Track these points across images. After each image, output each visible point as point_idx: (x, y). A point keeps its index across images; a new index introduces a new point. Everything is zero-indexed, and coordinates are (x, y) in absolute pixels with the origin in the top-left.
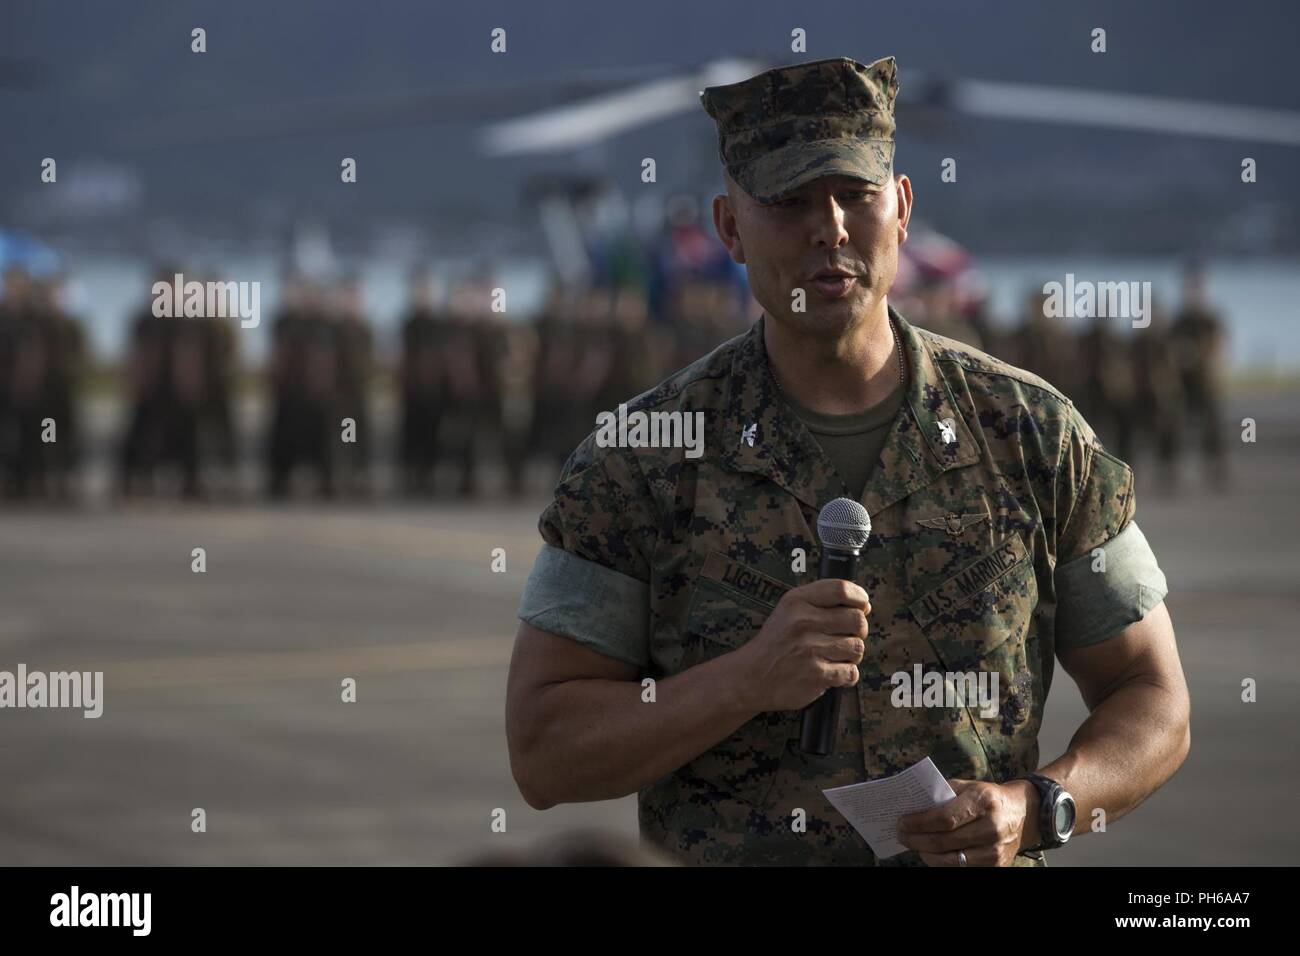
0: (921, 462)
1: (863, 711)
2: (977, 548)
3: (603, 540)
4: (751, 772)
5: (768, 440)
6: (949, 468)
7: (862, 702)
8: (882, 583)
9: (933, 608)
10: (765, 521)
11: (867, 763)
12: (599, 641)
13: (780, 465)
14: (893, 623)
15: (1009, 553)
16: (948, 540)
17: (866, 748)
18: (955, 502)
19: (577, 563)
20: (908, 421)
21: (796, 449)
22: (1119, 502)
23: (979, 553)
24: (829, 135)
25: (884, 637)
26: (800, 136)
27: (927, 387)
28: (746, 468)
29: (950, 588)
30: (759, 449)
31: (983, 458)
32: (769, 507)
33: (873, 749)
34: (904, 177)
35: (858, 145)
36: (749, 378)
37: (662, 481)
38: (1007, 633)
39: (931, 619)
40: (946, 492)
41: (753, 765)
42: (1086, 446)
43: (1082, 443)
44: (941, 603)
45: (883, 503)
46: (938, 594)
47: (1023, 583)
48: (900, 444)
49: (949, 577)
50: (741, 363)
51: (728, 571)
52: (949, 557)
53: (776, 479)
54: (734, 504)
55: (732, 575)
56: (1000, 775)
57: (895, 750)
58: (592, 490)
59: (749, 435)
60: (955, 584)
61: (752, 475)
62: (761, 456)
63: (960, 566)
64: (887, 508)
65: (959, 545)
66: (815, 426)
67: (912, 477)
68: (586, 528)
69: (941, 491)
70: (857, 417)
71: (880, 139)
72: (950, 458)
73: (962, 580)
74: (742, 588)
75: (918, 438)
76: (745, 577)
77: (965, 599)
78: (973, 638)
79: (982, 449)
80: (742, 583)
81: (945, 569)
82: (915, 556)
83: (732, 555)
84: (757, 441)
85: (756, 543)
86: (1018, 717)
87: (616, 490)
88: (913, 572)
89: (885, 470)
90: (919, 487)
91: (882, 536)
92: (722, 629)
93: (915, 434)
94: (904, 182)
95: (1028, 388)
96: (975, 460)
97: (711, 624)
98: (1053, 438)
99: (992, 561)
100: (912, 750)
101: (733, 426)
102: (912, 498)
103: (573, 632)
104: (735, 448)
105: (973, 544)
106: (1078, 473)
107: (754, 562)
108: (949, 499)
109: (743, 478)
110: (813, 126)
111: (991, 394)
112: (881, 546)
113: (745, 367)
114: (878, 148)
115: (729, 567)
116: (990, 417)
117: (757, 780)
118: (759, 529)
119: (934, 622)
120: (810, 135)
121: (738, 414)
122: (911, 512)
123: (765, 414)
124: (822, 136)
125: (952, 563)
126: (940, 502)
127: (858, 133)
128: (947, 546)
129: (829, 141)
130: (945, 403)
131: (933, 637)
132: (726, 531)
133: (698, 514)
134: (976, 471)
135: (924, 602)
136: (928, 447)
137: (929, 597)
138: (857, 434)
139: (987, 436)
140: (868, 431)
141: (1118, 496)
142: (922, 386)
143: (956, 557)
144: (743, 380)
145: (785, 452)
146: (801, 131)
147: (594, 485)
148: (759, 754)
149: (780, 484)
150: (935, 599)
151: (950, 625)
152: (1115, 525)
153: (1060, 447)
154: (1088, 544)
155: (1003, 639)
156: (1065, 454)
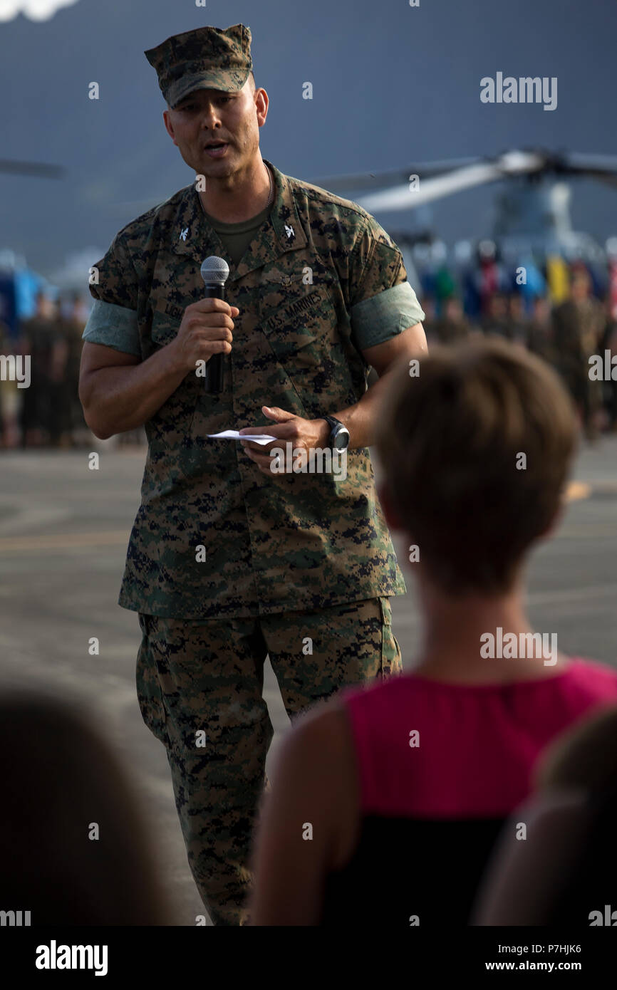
0: (273, 248)
1: (234, 380)
2: (298, 293)
3: (115, 291)
4: (181, 413)
5: (194, 236)
6: (287, 250)
7: (233, 376)
8: (246, 312)
9: (272, 324)
10: (188, 280)
11: (234, 407)
12: (118, 345)
13: (198, 250)
14: (253, 333)
15: (317, 296)
16: (282, 289)
17: (234, 400)
18: (289, 269)
19: (106, 305)
20: (269, 225)
21: (208, 242)
22: (391, 270)
23: (299, 296)
24: (204, 69)
25: (247, 341)
26: (188, 71)
27: (283, 207)
28: (180, 253)
29: (282, 314)
30: (188, 241)
31: (308, 245)
32: (191, 273)
33: (238, 400)
34: (262, 89)
35: (220, 73)
36: (189, 205)
37: (139, 261)
38: (313, 339)
39: (271, 331)
40: (285, 263)
41: (181, 410)
42: (373, 241)
43: (370, 238)
44: (277, 322)
45: (249, 269)
46: (275, 317)
47: (325, 312)
48: (262, 238)
49: (281, 308)
50: (187, 196)
51: (167, 308)
52: (283, 298)
53: (194, 258)
54: (173, 272)
55: (169, 309)
56: (312, 414)
57: (250, 400)
58: (108, 266)
59: (184, 234)
60: (284, 312)
61: (184, 256)
62: (188, 245)
63: (288, 303)
64: (251, 272)
65: (288, 292)
66: (220, 230)
67: (266, 255)
68: (106, 286)
69: (282, 263)
70: (241, 225)
71: (237, 68)
72: (289, 245)
73: (288, 310)
74: (173, 316)
75: (273, 235)
76: (175, 311)
77: (289, 320)
78: (291, 341)
79: (308, 240)
80: (174, 314)
81: (280, 304)
82: (264, 297)
83: (170, 299)
84: (188, 237)
85: (182, 292)
86: (325, 384)
87: (118, 265)
88: (262, 306)
89: (252, 253)
90: (270, 261)
91: (247, 287)
92: (164, 339)
93: (271, 233)
94: (262, 92)
95: (343, 209)
96: (304, 245)
97: (160, 336)
98: (351, 236)
99: (306, 301)
100: (260, 400)
101: (177, 229)
102: (266, 266)
103: (103, 341)
104: (177, 242)
105: (296, 291)
106: (366, 254)
107: (180, 302)
108: (286, 266)
109: (179, 258)
110: (196, 65)
111: (320, 212)
112: (246, 292)
113: (188, 198)
114: (235, 73)
115: (168, 305)
116: (317, 224)
117: (185, 418)
118: (184, 285)
119: (272, 333)
120: (194, 70)
121: (181, 224)
122: (264, 274)
123: (194, 223)
124: (200, 70)
125: (284, 301)
126: (281, 268)
127: (221, 67)
128: (281, 292)
129: (205, 72)
130: (292, 216)
131: (271, 340)
132: (168, 286)
133: (155, 277)
134: (303, 252)
135: (268, 322)
136: (278, 239)
137: (271, 319)
138: (241, 233)
139: (313, 233)
140: (246, 232)
141: (390, 267)
142: (280, 206)
143: (286, 298)
144: (187, 205)
145: (202, 243)
146: (189, 68)
147: (109, 263)
148: (184, 404)
149: (197, 260)
150: (274, 320)
151: (280, 334)
152: (389, 282)
153: (355, 240)
154: (372, 292)
155: (310, 341)
156: (358, 244)
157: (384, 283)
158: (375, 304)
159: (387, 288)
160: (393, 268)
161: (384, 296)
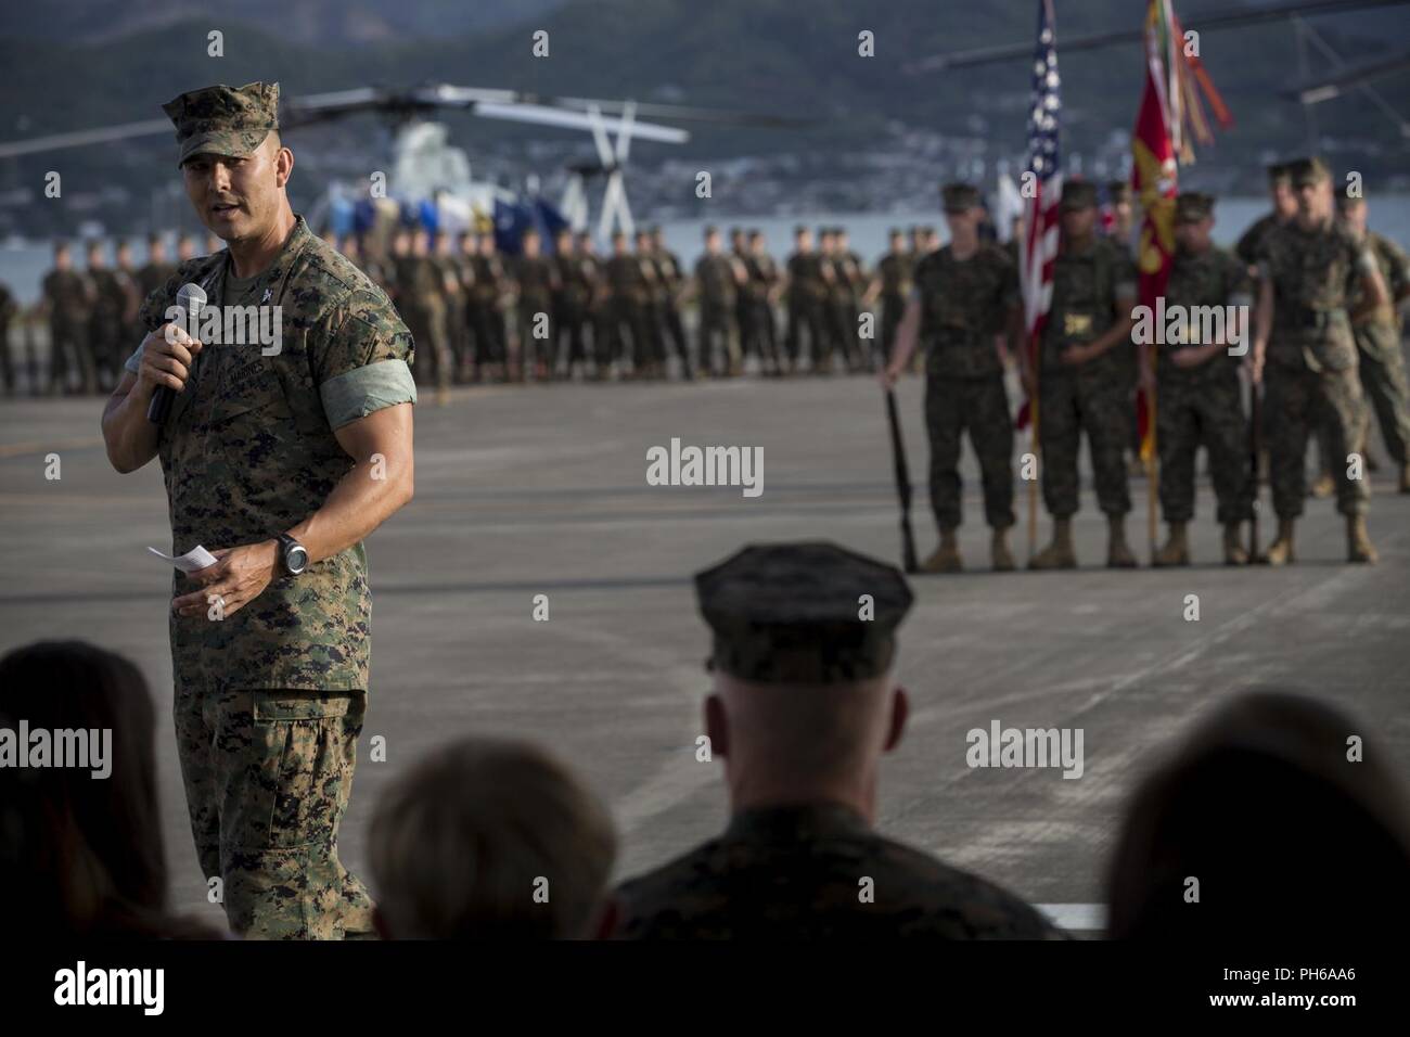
15: (260, 365)
24: (214, 129)
27: (277, 270)
29: (228, 380)
35: (229, 134)
38: (246, 409)
42: (347, 315)
43: (343, 312)
60: (230, 378)
71: (253, 129)
78: (225, 408)
86: (260, 459)
93: (254, 294)
95: (332, 278)
98: (320, 306)
106: (333, 328)
110: (205, 124)
120: (203, 129)
127: (234, 127)
129: (212, 132)
130: (279, 280)
142: (273, 269)
152: (361, 360)
153: (321, 314)
154: (340, 370)
155: (241, 412)
156: (326, 317)
157: (354, 361)
158: (342, 383)
159: (358, 366)
160: (365, 345)
161: (352, 375)
